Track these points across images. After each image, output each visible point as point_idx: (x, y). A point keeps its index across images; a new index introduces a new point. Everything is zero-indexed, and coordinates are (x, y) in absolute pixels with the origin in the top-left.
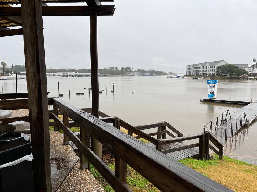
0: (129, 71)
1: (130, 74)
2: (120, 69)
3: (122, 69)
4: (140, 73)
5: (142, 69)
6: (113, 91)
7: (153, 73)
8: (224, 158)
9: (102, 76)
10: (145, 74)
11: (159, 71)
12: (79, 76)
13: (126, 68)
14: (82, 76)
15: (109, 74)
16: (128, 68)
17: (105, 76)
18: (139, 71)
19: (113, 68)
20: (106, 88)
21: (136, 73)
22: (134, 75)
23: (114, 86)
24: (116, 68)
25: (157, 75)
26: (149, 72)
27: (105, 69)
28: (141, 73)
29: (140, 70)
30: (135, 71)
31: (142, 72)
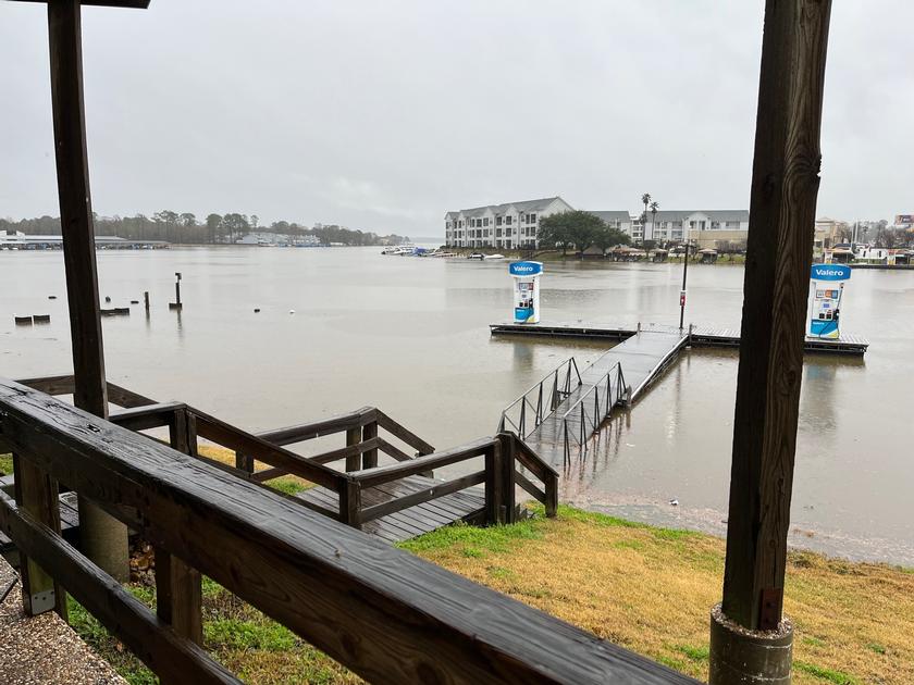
0: (239, 230)
1: (246, 240)
2: (205, 222)
3: (213, 219)
4: (283, 237)
5: (290, 223)
6: (176, 307)
7: (330, 236)
8: (560, 511)
9: (130, 248)
10: (302, 239)
11: (352, 230)
12: (23, 248)
13: (228, 217)
14: (39, 247)
15: (156, 237)
16: (236, 215)
17: (140, 247)
18: (280, 228)
19: (172, 215)
20: (147, 294)
21: (267, 238)
22: (260, 245)
23: (178, 284)
24: (186, 216)
25: (348, 245)
26: (316, 232)
27: (141, 220)
28: (286, 236)
29: (282, 223)
30: (262, 230)
31: (288, 233)
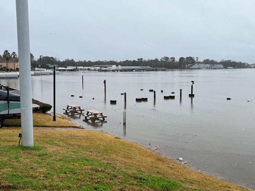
0: (191, 63)
1: (193, 67)
2: (178, 60)
3: (181, 59)
4: (208, 65)
5: (211, 60)
7: (227, 65)
9: (153, 70)
10: (216, 66)
11: (238, 62)
12: (121, 71)
13: (187, 58)
14: (125, 70)
15: (161, 66)
16: (190, 57)
17: (156, 70)
18: (206, 62)
19: (167, 58)
20: (181, 90)
21: (202, 66)
22: (199, 69)
23: (192, 86)
24: (172, 58)
25: (235, 68)
26: (221, 63)
27: (156, 60)
28: (209, 65)
29: (207, 60)
30: (199, 63)
31: (210, 64)
